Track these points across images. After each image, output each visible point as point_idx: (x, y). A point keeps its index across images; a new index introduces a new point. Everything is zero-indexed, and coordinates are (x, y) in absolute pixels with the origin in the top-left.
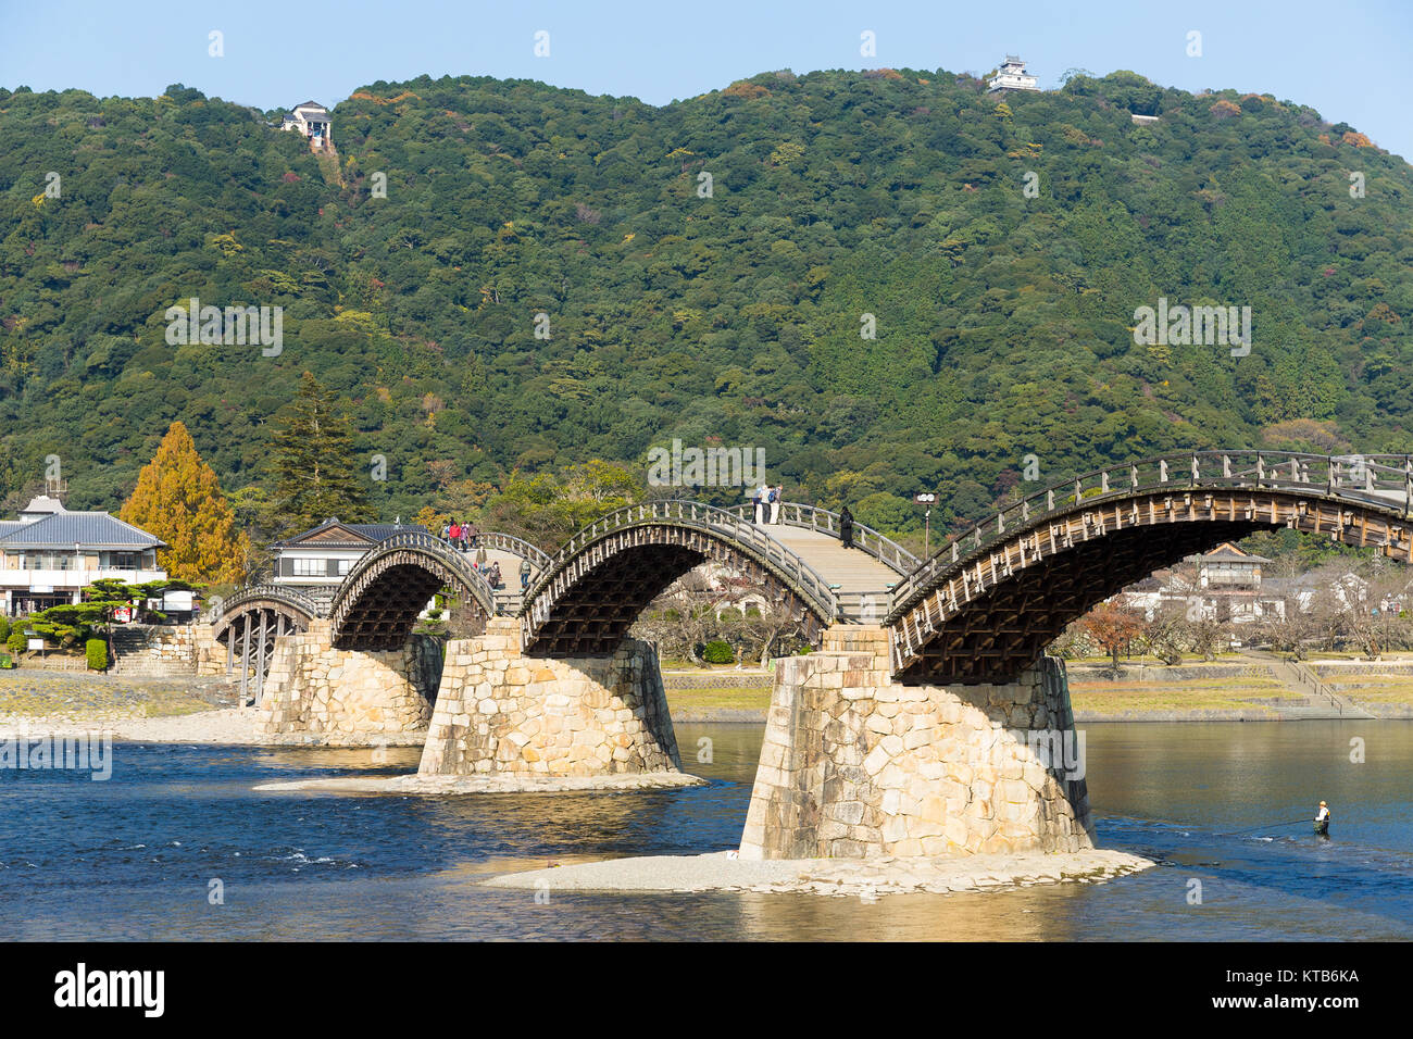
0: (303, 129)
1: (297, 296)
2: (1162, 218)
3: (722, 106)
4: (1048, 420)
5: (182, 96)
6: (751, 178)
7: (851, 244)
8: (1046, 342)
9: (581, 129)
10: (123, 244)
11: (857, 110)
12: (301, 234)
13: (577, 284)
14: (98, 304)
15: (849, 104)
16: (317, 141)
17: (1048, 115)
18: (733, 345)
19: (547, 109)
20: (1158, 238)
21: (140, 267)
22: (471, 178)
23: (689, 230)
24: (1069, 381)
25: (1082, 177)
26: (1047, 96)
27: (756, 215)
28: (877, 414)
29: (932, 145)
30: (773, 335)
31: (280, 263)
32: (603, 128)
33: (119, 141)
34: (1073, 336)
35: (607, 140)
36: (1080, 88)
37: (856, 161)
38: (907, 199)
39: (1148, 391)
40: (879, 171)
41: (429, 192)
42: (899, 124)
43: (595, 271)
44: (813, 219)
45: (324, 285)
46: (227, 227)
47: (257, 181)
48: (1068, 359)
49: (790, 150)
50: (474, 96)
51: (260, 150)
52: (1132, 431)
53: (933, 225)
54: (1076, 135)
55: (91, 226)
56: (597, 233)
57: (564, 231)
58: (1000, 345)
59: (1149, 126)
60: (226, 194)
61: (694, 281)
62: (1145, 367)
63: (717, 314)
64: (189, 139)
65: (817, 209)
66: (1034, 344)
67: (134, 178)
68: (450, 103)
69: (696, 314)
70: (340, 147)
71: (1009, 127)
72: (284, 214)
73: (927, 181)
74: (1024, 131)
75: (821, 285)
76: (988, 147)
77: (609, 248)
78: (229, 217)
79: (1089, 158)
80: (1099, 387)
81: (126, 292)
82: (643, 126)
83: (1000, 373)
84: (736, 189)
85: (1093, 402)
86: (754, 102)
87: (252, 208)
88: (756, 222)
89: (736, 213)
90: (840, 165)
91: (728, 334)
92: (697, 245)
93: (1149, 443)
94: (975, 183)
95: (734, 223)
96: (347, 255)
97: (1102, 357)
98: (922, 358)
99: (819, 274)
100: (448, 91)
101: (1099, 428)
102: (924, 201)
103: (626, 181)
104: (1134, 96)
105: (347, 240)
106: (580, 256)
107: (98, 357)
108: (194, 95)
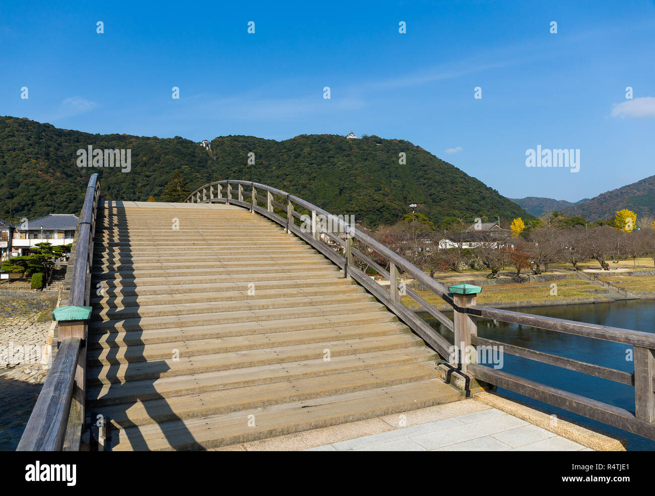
0: (204, 145)
1: (202, 179)
2: (384, 164)
3: (294, 142)
4: (366, 204)
5: (178, 138)
6: (299, 155)
7: (321, 169)
8: (364, 188)
9: (263, 146)
10: (163, 168)
11: (321, 142)
12: (203, 167)
13: (263, 177)
14: (157, 180)
15: (319, 141)
16: (207, 148)
17: (360, 143)
18: (297, 189)
19: (256, 142)
20: (384, 168)
21: (167, 173)
22: (240, 155)
23: (287, 166)
24: (369, 196)
25: (367, 155)
26: (359, 140)
27: (301, 163)
28: (328, 204)
29: (336, 149)
30: (305, 187)
31: (198, 172)
32: (268, 146)
33: (163, 147)
34: (370, 187)
35: (269, 148)
36: (366, 138)
37: (321, 152)
38: (332, 160)
39: (386, 198)
40: (326, 154)
41: (231, 158)
42: (329, 145)
43: (267, 175)
44: (313, 164)
45: (208, 177)
46: (187, 165)
47: (194, 156)
48: (369, 191)
49: (307, 150)
50: (241, 139)
51: (195, 150)
52: (384, 207)
53: (337, 165)
54: (366, 147)
55: (156, 164)
56: (267, 167)
57: (260, 166)
58: (354, 189)
59: (380, 146)
60: (187, 158)
61: (288, 176)
62: (385, 193)
63: (293, 183)
64: (179, 146)
65: (313, 162)
66: (361, 188)
67: (166, 154)
68: (236, 140)
69: (289, 183)
70: (212, 149)
71: (352, 145)
72: (200, 162)
73: (335, 156)
74: (355, 146)
75: (315, 177)
76: (348, 149)
77: (270, 170)
78: (187, 163)
79: (369, 152)
80: (376, 198)
81: (163, 178)
82: (277, 145)
83: (354, 195)
84: (296, 158)
85: (375, 200)
86: (299, 140)
87: (193, 161)
88: (300, 164)
89: (296, 163)
90: (318, 153)
91: (296, 187)
92: (288, 169)
93: (388, 209)
94: (346, 156)
95: (296, 164)
96: (213, 171)
97: (376, 191)
98: (337, 192)
99: (314, 175)
100: (235, 138)
101: (377, 206)
102: (335, 160)
103: (273, 156)
104: (377, 140)
105: (213, 168)
106: (264, 171)
107: (156, 192)
108: (180, 138)
